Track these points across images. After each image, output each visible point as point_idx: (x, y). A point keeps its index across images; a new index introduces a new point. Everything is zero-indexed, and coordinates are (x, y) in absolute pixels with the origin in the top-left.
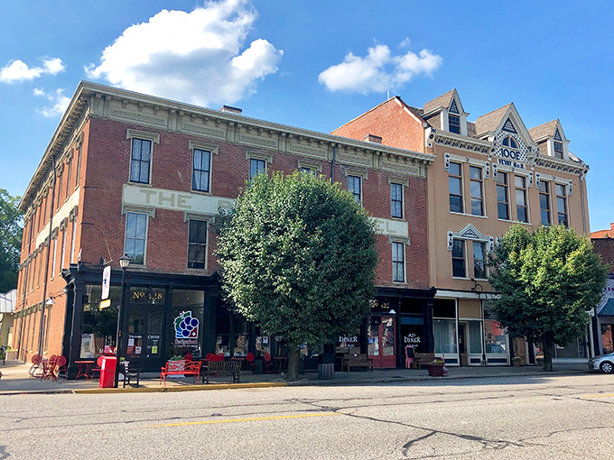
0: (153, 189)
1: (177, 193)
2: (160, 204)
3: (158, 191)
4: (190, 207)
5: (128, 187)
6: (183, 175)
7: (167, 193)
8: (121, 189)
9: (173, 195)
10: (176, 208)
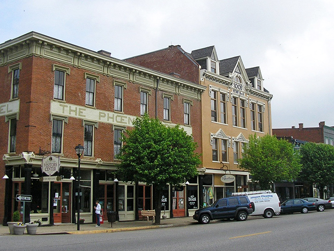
0: (66, 104)
1: (78, 107)
2: (70, 114)
3: (69, 105)
4: (85, 116)
5: (53, 102)
6: (81, 95)
7: (73, 107)
8: (49, 103)
9: (76, 108)
10: (78, 116)
